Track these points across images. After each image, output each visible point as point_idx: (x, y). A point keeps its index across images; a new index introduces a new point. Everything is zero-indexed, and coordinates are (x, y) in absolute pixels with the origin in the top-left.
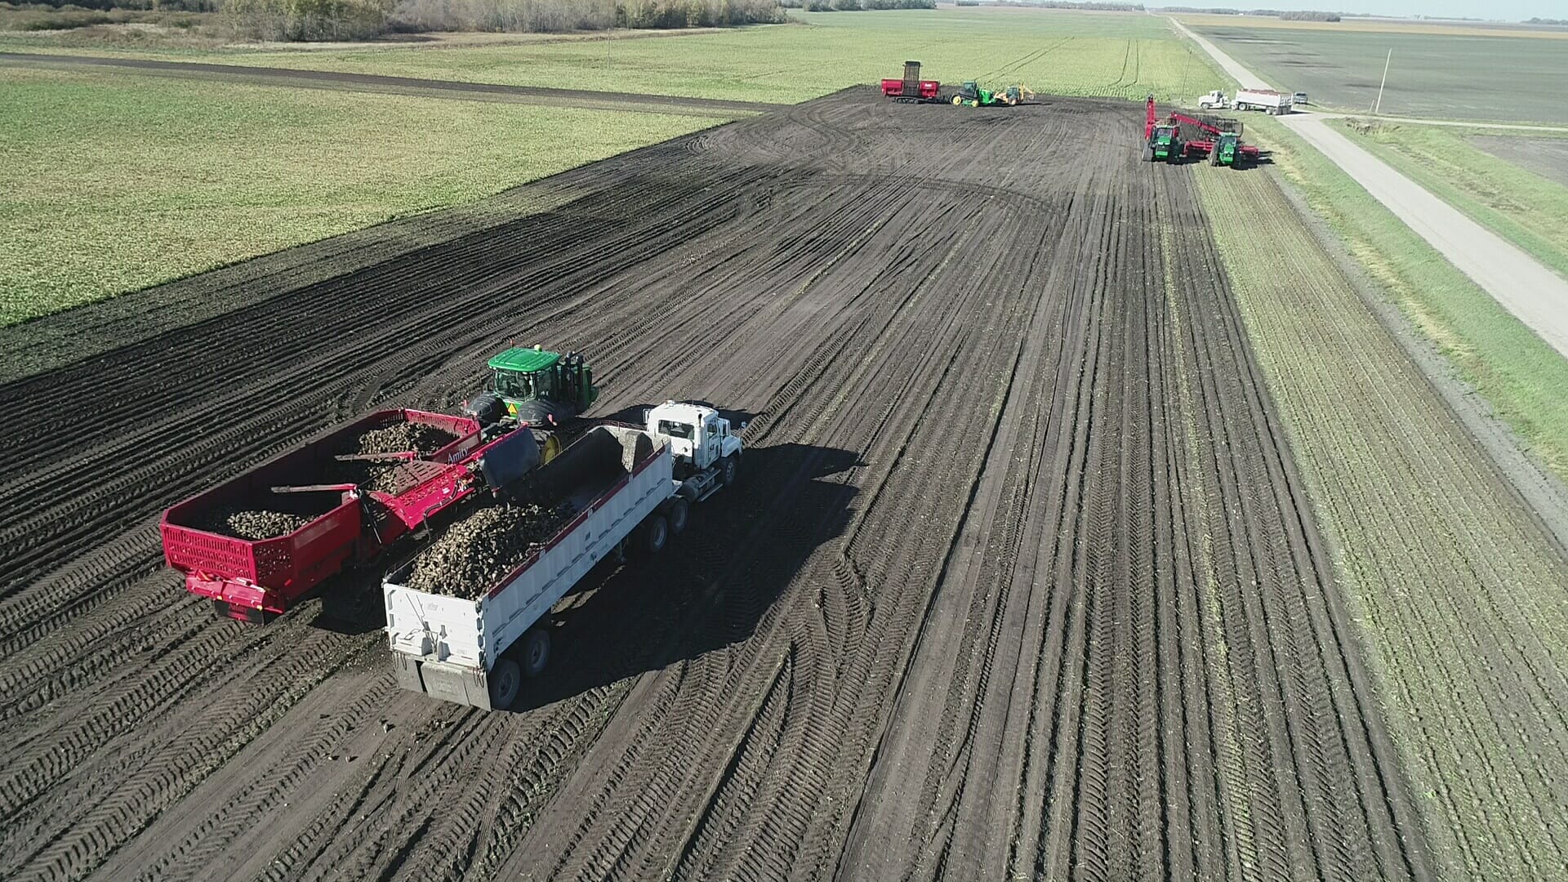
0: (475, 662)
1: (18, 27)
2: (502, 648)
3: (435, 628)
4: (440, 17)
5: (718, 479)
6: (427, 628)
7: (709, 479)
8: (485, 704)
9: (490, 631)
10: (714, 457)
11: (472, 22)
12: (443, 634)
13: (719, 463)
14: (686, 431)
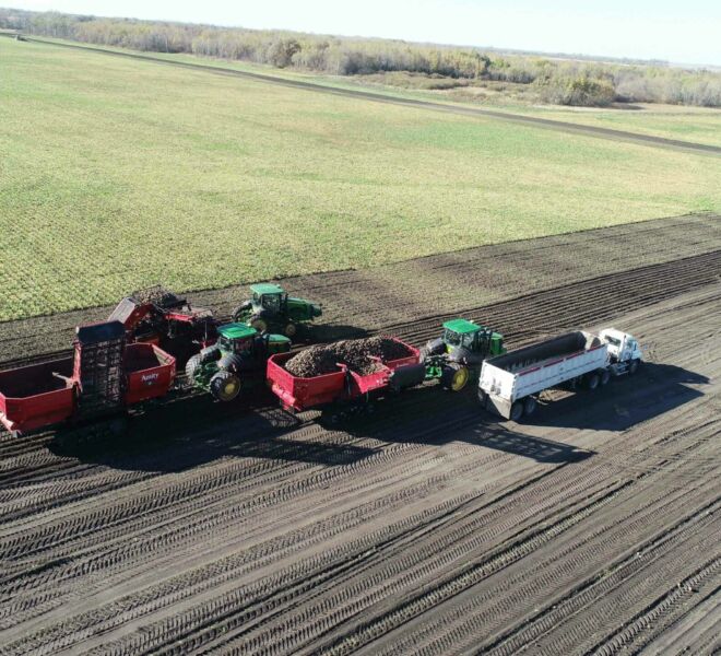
0: (509, 398)
1: (423, 87)
2: (519, 397)
3: (497, 382)
4: (643, 93)
5: (627, 368)
6: (494, 381)
7: (622, 366)
8: (507, 416)
9: (516, 389)
10: (627, 358)
11: (664, 98)
12: (500, 385)
13: (629, 361)
14: (617, 343)
